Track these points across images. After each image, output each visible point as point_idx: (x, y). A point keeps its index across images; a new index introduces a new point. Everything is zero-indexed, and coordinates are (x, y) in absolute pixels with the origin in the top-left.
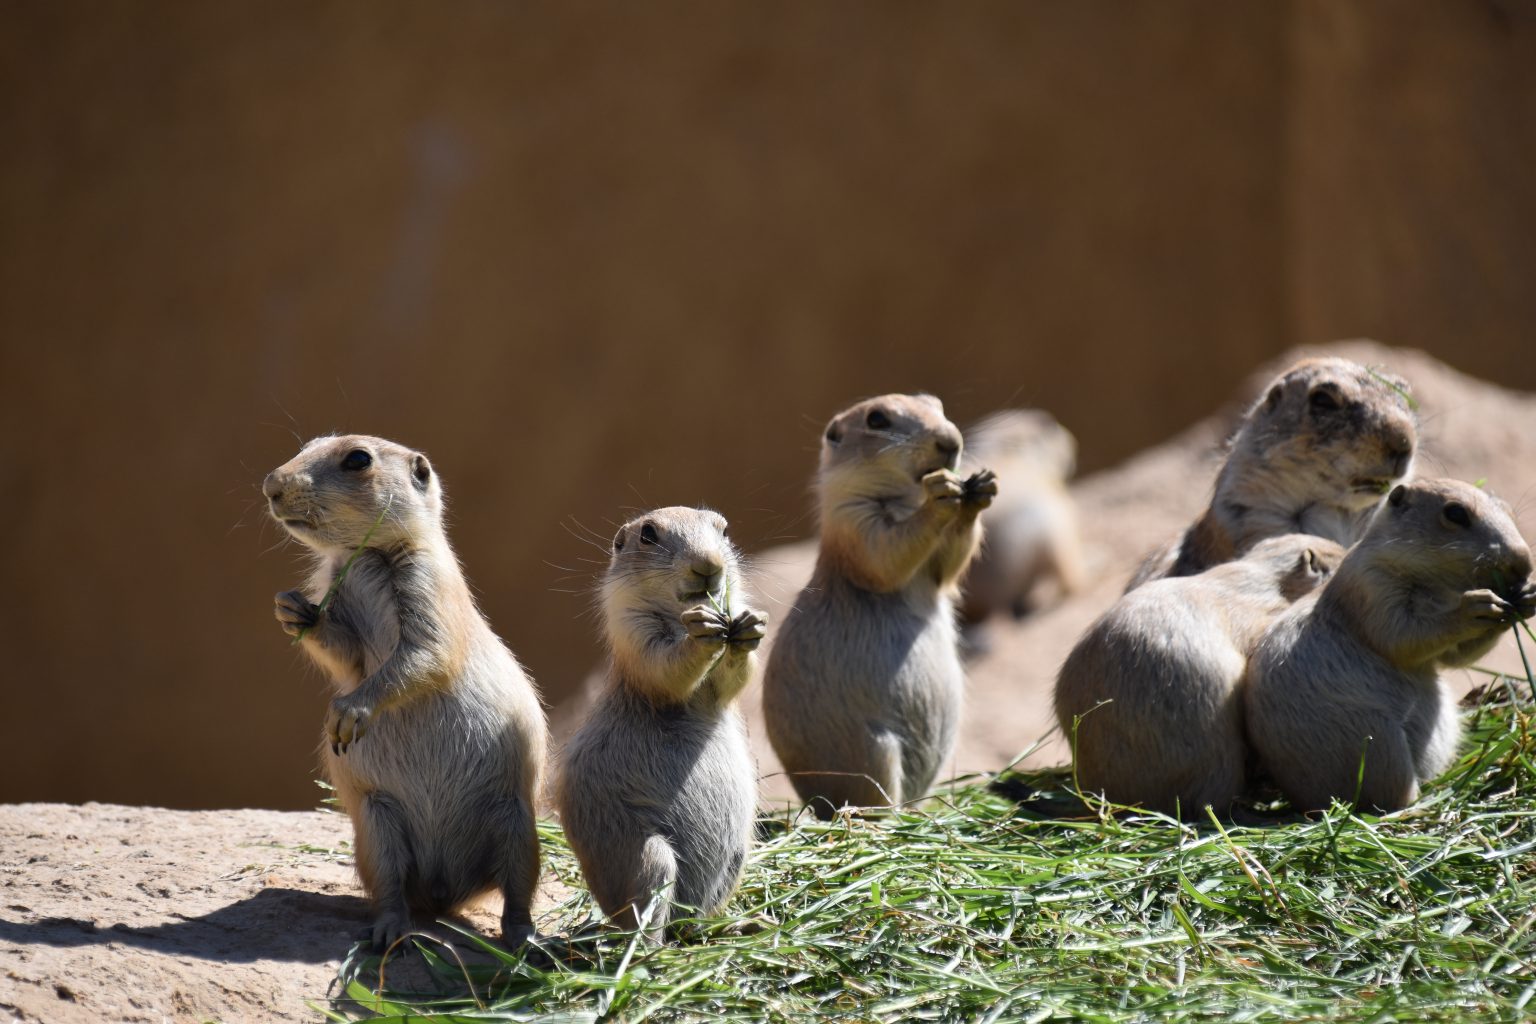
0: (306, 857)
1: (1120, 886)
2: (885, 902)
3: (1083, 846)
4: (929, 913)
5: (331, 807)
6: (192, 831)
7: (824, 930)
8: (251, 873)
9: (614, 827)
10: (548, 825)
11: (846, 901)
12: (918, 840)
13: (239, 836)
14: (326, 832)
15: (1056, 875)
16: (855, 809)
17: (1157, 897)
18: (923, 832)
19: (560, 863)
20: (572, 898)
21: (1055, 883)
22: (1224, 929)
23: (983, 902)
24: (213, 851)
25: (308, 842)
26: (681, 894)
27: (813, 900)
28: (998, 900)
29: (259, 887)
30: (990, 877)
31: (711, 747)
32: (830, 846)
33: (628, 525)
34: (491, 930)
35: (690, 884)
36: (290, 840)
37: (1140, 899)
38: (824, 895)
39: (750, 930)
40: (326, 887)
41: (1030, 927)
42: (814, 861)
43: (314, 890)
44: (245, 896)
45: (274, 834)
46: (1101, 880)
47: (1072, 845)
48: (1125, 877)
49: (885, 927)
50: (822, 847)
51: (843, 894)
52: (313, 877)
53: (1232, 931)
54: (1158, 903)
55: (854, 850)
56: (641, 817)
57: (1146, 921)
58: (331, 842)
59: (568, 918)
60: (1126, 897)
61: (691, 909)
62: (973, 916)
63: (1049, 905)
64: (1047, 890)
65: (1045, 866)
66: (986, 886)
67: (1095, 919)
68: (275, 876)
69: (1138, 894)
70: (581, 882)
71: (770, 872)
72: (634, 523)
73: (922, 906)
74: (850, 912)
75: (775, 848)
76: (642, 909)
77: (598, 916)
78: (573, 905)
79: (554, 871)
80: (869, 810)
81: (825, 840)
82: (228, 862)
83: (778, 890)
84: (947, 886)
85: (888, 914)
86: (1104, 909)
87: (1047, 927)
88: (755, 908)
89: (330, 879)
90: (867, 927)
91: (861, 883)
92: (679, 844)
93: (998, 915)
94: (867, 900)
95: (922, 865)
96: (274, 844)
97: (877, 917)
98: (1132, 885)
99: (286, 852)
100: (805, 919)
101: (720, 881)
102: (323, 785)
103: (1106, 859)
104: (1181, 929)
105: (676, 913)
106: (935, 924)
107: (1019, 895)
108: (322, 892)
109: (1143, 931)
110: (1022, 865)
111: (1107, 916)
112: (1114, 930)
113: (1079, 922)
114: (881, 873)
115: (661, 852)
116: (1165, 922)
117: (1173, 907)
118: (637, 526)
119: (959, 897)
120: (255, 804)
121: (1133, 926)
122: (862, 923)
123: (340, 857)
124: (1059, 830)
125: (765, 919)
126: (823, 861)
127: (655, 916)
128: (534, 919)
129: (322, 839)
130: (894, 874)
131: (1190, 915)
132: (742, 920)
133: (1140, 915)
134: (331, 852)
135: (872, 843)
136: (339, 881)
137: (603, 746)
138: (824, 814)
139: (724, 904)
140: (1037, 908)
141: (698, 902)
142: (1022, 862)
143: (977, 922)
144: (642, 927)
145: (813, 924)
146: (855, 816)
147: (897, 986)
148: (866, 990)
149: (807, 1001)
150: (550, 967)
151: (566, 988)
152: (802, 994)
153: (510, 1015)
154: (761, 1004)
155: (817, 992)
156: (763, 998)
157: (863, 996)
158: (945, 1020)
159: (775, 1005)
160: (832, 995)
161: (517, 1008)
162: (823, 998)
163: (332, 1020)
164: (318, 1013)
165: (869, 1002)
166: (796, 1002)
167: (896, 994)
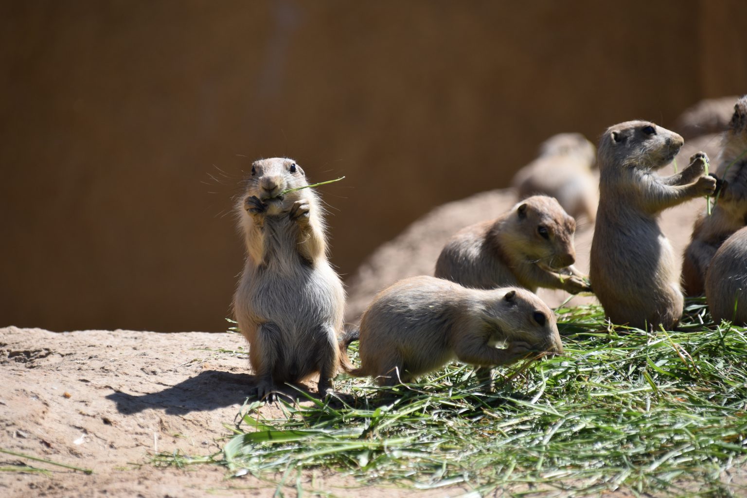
0: (222, 355)
1: (618, 363)
3: (600, 345)
5: (234, 331)
6: (167, 343)
8: (196, 363)
13: (190, 345)
14: (232, 343)
15: (587, 359)
17: (636, 369)
22: (669, 384)
24: (177, 352)
25: (223, 347)
29: (200, 370)
34: (312, 389)
36: (214, 346)
37: (628, 370)
39: (439, 388)
40: (232, 369)
41: (574, 384)
43: (226, 371)
44: (194, 375)
45: (207, 344)
46: (608, 361)
47: (595, 344)
48: (620, 359)
52: (226, 364)
53: (673, 385)
54: (636, 372)
57: (631, 381)
58: (234, 348)
60: (621, 369)
63: (583, 373)
64: (582, 366)
65: (582, 354)
67: (606, 380)
68: (207, 364)
69: (626, 368)
82: (185, 358)
83: (452, 368)
86: (610, 375)
87: (583, 384)
88: (440, 377)
89: (234, 365)
96: (207, 348)
98: (624, 363)
99: (212, 353)
102: (229, 320)
103: (611, 350)
104: (648, 384)
108: (230, 372)
109: (630, 385)
111: (612, 378)
112: (615, 385)
113: (598, 381)
116: (640, 381)
117: (644, 373)
120: (197, 330)
121: (624, 383)
123: (239, 355)
124: (588, 337)
125: (445, 382)
129: (230, 346)
131: (652, 377)
133: (628, 378)
134: (234, 352)
136: (238, 366)
140: (577, 375)
142: (570, 353)
147: (510, 414)
148: (495, 415)
149: (466, 421)
150: (341, 406)
151: (349, 417)
152: (464, 418)
153: (322, 430)
154: (444, 423)
155: (471, 417)
156: (444, 420)
157: (493, 418)
158: (533, 430)
159: (450, 423)
160: (479, 418)
161: (325, 427)
162: (474, 420)
163: (236, 434)
164: (229, 430)
165: (497, 421)
166: (460, 422)
167: (509, 417)
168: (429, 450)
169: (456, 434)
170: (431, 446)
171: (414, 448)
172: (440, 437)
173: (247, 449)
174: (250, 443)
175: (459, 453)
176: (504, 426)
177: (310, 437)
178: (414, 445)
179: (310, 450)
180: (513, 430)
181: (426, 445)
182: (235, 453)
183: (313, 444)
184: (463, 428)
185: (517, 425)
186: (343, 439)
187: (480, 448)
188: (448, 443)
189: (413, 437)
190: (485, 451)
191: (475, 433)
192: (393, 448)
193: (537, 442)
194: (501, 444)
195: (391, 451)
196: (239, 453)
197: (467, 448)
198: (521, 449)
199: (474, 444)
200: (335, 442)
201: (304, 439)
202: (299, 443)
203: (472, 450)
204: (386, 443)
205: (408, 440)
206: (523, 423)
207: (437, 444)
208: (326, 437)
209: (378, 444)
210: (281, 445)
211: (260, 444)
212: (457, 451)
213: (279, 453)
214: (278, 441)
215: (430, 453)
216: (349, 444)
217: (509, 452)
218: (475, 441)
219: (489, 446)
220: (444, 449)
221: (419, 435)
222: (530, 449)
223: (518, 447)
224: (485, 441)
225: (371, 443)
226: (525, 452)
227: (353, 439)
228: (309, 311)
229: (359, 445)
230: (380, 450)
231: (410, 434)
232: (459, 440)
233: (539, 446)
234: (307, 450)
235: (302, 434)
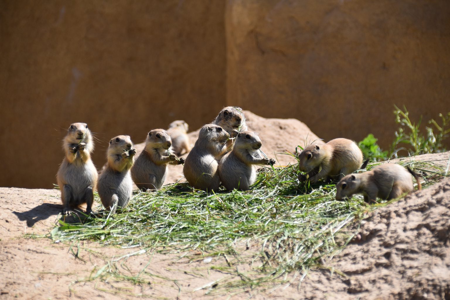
0: (51, 197)
1: (197, 204)
2: (155, 206)
3: (190, 197)
4: (163, 208)
5: (56, 189)
6: (31, 193)
7: (144, 211)
8: (41, 200)
9: (107, 192)
10: (95, 192)
11: (148, 206)
12: (161, 196)
13: (39, 193)
14: (55, 193)
15: (185, 202)
16: (150, 190)
18: (162, 194)
19: (97, 199)
20: (99, 205)
21: (185, 203)
22: (215, 211)
23: (172, 206)
24: (34, 196)
25: (51, 195)
26: (119, 205)
27: (142, 206)
28: (175, 206)
29: (42, 203)
30: (174, 202)
31: (124, 179)
32: (145, 196)
33: (112, 139)
35: (120, 203)
36: (48, 194)
37: (200, 206)
38: (144, 205)
39: (131, 211)
40: (55, 203)
41: (181, 211)
42: (142, 199)
43: (52, 203)
44: (40, 205)
45: (45, 193)
46: (193, 203)
47: (188, 197)
48: (197, 202)
49: (155, 211)
50: (144, 196)
51: (148, 205)
52: (52, 201)
54: (203, 207)
55: (149, 197)
56: (112, 191)
57: (201, 210)
58: (55, 195)
59: (98, 209)
60: (198, 206)
61: (120, 207)
62: (171, 209)
63: (184, 207)
64: (184, 204)
65: (183, 200)
66: (173, 203)
67: (192, 209)
68: (45, 201)
69: (200, 205)
70: (101, 202)
71: (134, 201)
72: (114, 138)
73: (161, 207)
74: (149, 208)
75: (135, 197)
76: (112, 207)
77: (104, 208)
78: (99, 206)
79: (96, 200)
80: (152, 190)
81: (144, 195)
82: (37, 198)
83: (136, 204)
84: (166, 203)
85: (155, 209)
86: (194, 208)
87: (184, 211)
88: (132, 207)
89: (55, 202)
90: (152, 211)
91: (151, 203)
92: (119, 196)
93: (175, 209)
94: (152, 206)
95: (161, 200)
96: (45, 195)
97: (154, 209)
98: (199, 204)
99: (47, 197)
100: (141, 209)
101: (126, 202)
102: (54, 185)
103: (194, 199)
104: (207, 211)
105: (118, 208)
106: (164, 210)
107: (179, 205)
109: (201, 212)
110: (179, 200)
111: (194, 209)
112: (195, 211)
113: (189, 210)
114: (155, 201)
115: (115, 197)
116: (204, 210)
117: (206, 207)
118: (115, 139)
119: (168, 206)
120: (42, 188)
121: (199, 211)
122: (151, 210)
123: (58, 198)
124: (186, 193)
125: (134, 209)
126: (144, 199)
127: (114, 209)
128: (92, 209)
130: (157, 201)
131: (209, 209)
132: (129, 209)
134: (55, 197)
135: (153, 196)
136: (57, 202)
137: (106, 178)
138: (144, 191)
139: (126, 207)
140: (182, 207)
141: (122, 206)
142: (179, 199)
143: (171, 210)
144: (111, 210)
145: (142, 210)
146: (150, 191)
147: (157, 221)
148: (151, 222)
149: (141, 224)
150: (95, 217)
151: (98, 221)
152: (140, 223)
153: (87, 226)
154: (133, 224)
155: (143, 222)
156: (133, 223)
157: (151, 223)
158: (165, 227)
159: (135, 224)
160: (145, 223)
161: (89, 225)
162: (144, 223)
163: (55, 227)
164: (53, 225)
165: (152, 224)
166: (139, 224)
167: (157, 223)
168: (127, 234)
169: (137, 228)
170: (128, 233)
171: (121, 233)
172: (131, 229)
173: (60, 233)
174: (61, 230)
175: (138, 235)
176: (155, 226)
177: (83, 229)
178: (121, 232)
179: (83, 233)
180: (158, 227)
181: (126, 232)
182: (55, 234)
183: (84, 231)
184: (140, 226)
185: (160, 225)
186: (95, 229)
187: (146, 233)
188: (134, 231)
189: (121, 229)
190: (148, 235)
191: (144, 228)
192: (114, 233)
193: (167, 232)
194: (154, 232)
195: (113, 234)
196: (56, 234)
197: (141, 234)
198: (161, 234)
199: (144, 232)
200: (92, 230)
201: (81, 229)
202: (79, 231)
203: (143, 234)
204: (112, 231)
205: (119, 230)
206: (162, 225)
207: (130, 232)
208: (89, 229)
209: (108, 232)
210: (72, 231)
211: (64, 230)
212: (137, 235)
213: (71, 234)
214: (71, 230)
215: (127, 235)
216: (97, 232)
217: (156, 235)
218: (144, 231)
219: (149, 233)
220: (133, 234)
221: (123, 228)
222: (164, 234)
223: (160, 234)
224: (147, 231)
225: (106, 231)
226: (162, 235)
227: (99, 230)
228: (85, 181)
229: (101, 232)
230: (109, 234)
231: (120, 228)
232: (138, 231)
233: (167, 233)
234: (82, 233)
235: (80, 227)
